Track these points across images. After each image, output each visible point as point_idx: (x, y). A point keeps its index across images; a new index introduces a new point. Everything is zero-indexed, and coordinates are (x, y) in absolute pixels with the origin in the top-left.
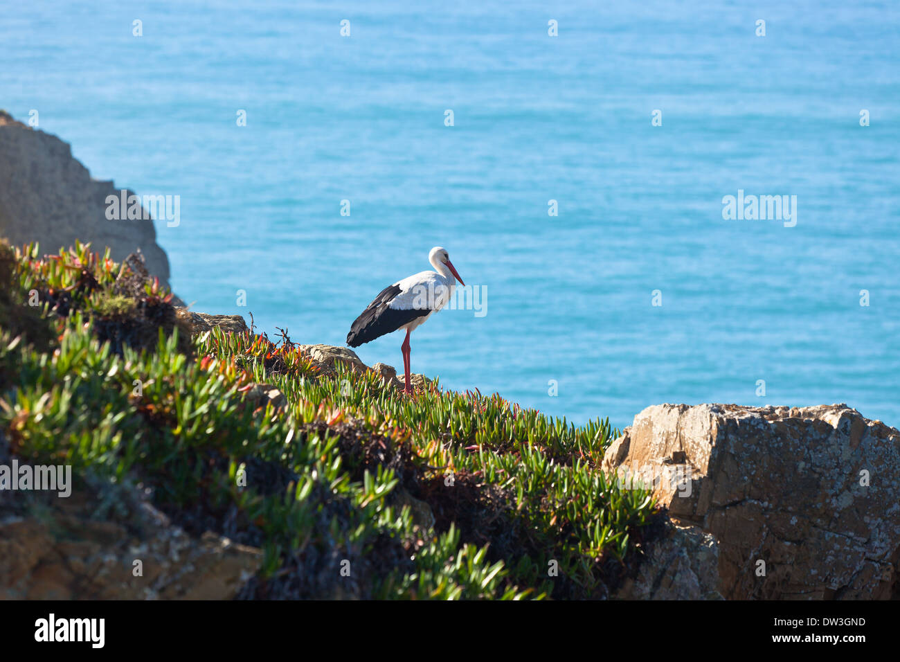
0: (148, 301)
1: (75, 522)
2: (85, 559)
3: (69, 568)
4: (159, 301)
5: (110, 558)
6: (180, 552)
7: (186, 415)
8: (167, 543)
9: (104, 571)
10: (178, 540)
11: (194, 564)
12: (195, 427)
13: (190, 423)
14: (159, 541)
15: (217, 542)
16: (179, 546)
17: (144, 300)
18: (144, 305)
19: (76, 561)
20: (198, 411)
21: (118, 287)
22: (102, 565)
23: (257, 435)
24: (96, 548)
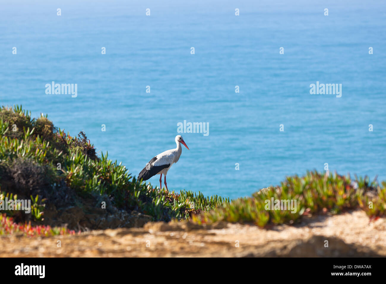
0: (87, 148)
1: (90, 208)
2: (95, 220)
3: (90, 223)
4: (91, 148)
5: (103, 219)
6: (125, 217)
7: (115, 179)
8: (121, 214)
9: (101, 223)
10: (124, 213)
11: (129, 221)
12: (119, 183)
13: (117, 182)
14: (118, 214)
15: (137, 213)
16: (124, 215)
17: (86, 148)
18: (86, 149)
19: (92, 220)
20: (119, 178)
21: (76, 144)
22: (101, 221)
23: (139, 185)
24: (98, 216)
